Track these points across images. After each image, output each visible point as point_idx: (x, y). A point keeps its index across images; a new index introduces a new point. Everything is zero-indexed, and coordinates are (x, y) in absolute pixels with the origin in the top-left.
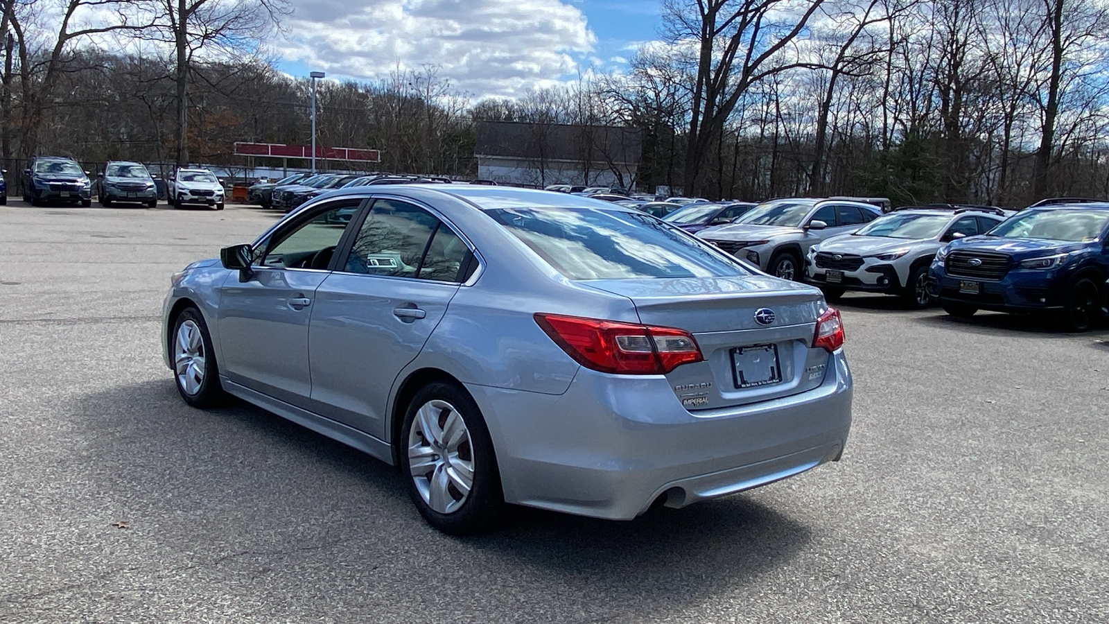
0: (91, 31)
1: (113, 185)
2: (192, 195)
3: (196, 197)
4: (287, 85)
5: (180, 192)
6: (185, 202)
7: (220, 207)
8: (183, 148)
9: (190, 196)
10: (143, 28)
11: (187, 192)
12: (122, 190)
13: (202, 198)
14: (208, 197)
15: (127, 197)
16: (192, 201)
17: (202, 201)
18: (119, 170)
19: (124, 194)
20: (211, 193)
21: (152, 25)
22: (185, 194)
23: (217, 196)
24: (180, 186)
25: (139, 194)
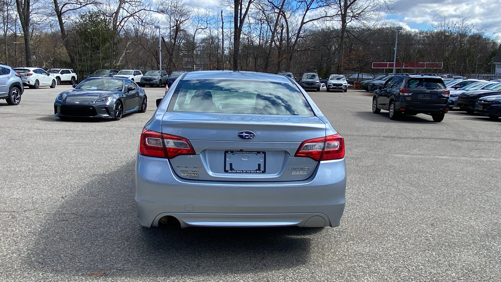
0: (313, 20)
1: (303, 82)
2: (334, 86)
3: (335, 87)
4: (410, 35)
5: (329, 85)
6: (331, 89)
7: (346, 91)
8: (341, 66)
9: (333, 86)
10: (333, 16)
11: (332, 85)
12: (307, 84)
13: (337, 87)
14: (340, 87)
15: (308, 87)
16: (333, 88)
17: (338, 89)
18: (311, 76)
19: (307, 86)
20: (341, 85)
21: (337, 15)
22: (331, 86)
23: (344, 86)
24: (330, 82)
25: (313, 86)
